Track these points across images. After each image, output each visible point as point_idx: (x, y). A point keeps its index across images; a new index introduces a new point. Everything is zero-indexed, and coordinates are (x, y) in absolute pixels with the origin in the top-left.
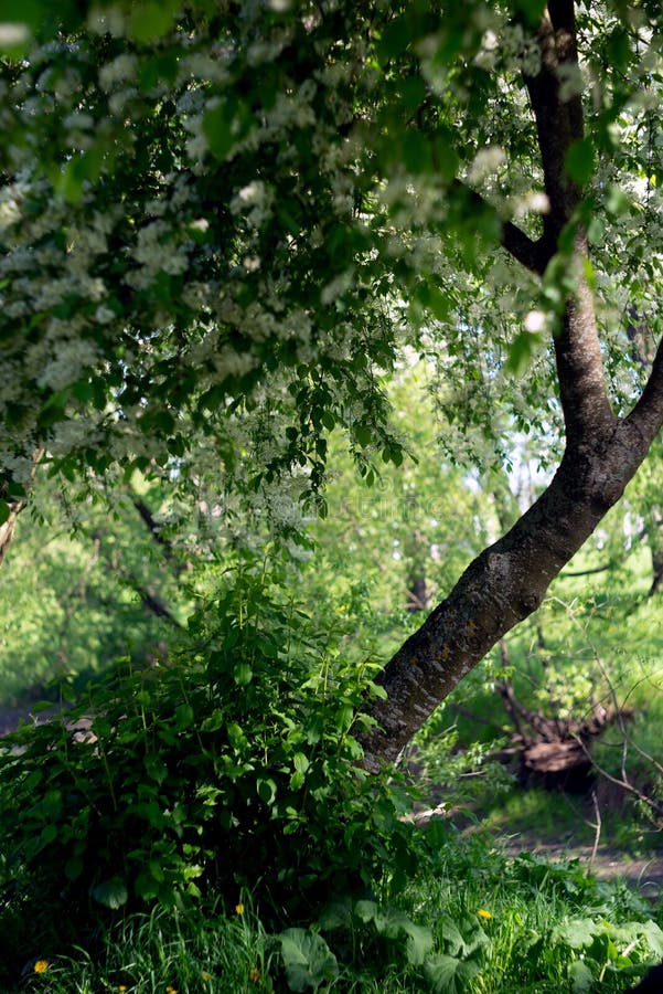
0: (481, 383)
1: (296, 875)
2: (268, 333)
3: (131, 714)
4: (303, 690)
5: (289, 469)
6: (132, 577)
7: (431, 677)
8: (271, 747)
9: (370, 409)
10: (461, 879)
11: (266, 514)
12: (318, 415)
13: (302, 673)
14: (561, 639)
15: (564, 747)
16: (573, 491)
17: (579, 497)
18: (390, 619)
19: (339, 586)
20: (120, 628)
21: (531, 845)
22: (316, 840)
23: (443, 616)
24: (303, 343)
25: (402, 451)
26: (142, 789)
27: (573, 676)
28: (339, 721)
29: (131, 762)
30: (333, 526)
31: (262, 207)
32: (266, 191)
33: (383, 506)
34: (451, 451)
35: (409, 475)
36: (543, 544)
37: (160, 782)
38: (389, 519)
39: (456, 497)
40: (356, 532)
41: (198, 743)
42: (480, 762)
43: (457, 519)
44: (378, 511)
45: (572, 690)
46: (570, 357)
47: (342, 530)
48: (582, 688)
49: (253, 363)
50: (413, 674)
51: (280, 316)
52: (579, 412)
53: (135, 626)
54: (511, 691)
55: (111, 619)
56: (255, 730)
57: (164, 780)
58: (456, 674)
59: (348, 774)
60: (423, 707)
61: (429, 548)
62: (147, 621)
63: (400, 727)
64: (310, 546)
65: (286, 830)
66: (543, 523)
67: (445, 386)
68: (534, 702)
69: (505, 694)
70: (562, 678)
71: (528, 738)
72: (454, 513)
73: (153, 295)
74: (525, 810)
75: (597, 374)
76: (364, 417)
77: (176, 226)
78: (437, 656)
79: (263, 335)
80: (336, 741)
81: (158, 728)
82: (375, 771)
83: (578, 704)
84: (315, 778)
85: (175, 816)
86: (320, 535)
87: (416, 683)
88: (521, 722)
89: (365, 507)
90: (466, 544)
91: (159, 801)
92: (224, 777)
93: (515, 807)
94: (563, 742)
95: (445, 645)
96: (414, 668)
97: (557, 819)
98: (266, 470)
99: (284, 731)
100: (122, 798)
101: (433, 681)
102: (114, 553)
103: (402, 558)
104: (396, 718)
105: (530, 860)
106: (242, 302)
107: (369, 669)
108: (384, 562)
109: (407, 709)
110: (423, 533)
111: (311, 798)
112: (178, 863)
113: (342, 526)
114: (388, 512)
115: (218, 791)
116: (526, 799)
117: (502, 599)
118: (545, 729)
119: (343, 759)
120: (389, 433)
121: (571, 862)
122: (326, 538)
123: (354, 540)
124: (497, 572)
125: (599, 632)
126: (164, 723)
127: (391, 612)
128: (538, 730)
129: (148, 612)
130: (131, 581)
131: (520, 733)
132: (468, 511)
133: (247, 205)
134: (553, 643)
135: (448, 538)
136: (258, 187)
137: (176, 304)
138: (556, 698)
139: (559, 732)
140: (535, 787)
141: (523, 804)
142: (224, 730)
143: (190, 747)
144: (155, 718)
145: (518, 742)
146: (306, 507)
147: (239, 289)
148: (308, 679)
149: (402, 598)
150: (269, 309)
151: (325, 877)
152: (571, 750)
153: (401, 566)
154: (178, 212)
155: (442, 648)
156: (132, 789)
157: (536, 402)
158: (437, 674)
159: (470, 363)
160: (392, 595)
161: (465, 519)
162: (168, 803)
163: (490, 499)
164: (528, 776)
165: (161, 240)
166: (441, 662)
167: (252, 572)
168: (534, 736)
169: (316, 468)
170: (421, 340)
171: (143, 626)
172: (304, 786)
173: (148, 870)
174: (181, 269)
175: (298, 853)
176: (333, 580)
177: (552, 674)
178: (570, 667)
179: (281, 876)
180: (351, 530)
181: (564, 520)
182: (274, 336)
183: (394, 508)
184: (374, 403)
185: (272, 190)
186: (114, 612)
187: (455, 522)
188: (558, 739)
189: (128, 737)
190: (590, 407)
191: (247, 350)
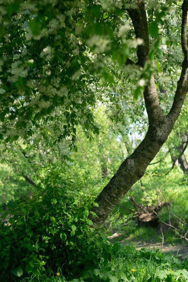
0: (121, 109)
1: (74, 262)
2: (54, 95)
3: (21, 216)
4: (73, 205)
5: (65, 138)
6: (22, 173)
7: (112, 199)
8: (64, 223)
9: (89, 118)
10: (124, 257)
11: (58, 152)
12: (73, 121)
13: (73, 200)
14: (147, 183)
15: (150, 214)
16: (152, 139)
17: (154, 140)
18: (97, 180)
19: (82, 172)
20: (20, 188)
21: (143, 244)
22: (80, 251)
23: (115, 180)
24: (66, 97)
25: (99, 130)
26: (26, 239)
27: (151, 194)
28: (84, 214)
29: (21, 231)
30: (79, 155)
31: (50, 54)
32: (51, 49)
33: (94, 148)
34: (113, 130)
35: (100, 139)
36: (144, 156)
37: (31, 236)
38: (95, 152)
39: (114, 144)
40: (86, 156)
41: (42, 224)
42: (126, 221)
43: (115, 150)
44: (92, 149)
45: (152, 198)
46: (148, 98)
47: (82, 156)
48: (154, 197)
49: (50, 104)
50: (107, 198)
51: (58, 89)
52: (152, 115)
53: (24, 187)
54: (134, 199)
55: (18, 185)
56: (59, 218)
57: (32, 236)
58: (120, 197)
59: (88, 230)
60: (110, 208)
61: (107, 159)
62: (28, 185)
63: (104, 215)
64: (72, 161)
65: (71, 248)
66: (143, 149)
67: (110, 111)
68: (141, 202)
69: (132, 200)
70: (148, 195)
71: (139, 212)
72: (114, 149)
73: (17, 84)
74: (140, 233)
75: (157, 103)
76: (87, 120)
77: (23, 62)
78: (113, 192)
79: (53, 95)
80: (84, 221)
81: (29, 220)
82: (96, 228)
83: (153, 202)
84: (78, 232)
85: (36, 246)
86: (76, 157)
87: (108, 201)
88: (137, 207)
89: (88, 149)
90: (118, 157)
91: (31, 243)
92: (51, 234)
93: (137, 233)
94: (150, 213)
95: (116, 188)
96: (107, 196)
97: (150, 235)
98: (58, 138)
99: (68, 218)
100: (20, 242)
101: (113, 200)
102: (17, 166)
103: (100, 163)
104: (102, 212)
105: (144, 250)
106: (46, 85)
107: (93, 198)
108: (95, 164)
109: (105, 209)
110: (105, 155)
111: (77, 238)
112: (38, 261)
113: (82, 154)
114: (95, 150)
115: (49, 238)
116: (140, 230)
117: (132, 173)
118: (145, 210)
119: (87, 226)
120: (95, 125)
121: (157, 250)
122: (78, 158)
123: (86, 158)
124: (130, 165)
125: (158, 180)
126: (31, 218)
127: (97, 178)
128: (142, 210)
129: (28, 183)
130: (22, 174)
131: (137, 211)
132: (118, 148)
133: (46, 54)
134: (145, 184)
135: (113, 156)
136: (49, 48)
137: (25, 87)
138: (147, 200)
139: (148, 210)
140: (142, 226)
141: (139, 231)
142: (49, 219)
143: (40, 225)
144: (28, 217)
145: (137, 214)
146: (71, 149)
147: (45, 82)
148: (75, 202)
149: (101, 174)
150: (54, 87)
151: (83, 262)
152: (152, 215)
153: (100, 165)
154: (24, 58)
155: (115, 189)
156: (22, 239)
157: (137, 114)
158: (114, 198)
159: (117, 103)
160: (98, 174)
161: (117, 150)
162: (33, 243)
163: (124, 144)
164: (140, 223)
165: (19, 66)
166: (115, 194)
167: (55, 170)
168: (141, 212)
169: (73, 137)
170: (102, 98)
171: (27, 187)
172: (75, 235)
173: (29, 264)
174: (26, 75)
175: (75, 255)
176: (80, 171)
177: (145, 194)
178: (150, 191)
179: (70, 263)
180: (85, 156)
181: (150, 148)
182: (56, 95)
183: (97, 148)
184: (90, 116)
185: (53, 49)
186: (18, 183)
187: (115, 151)
188: (148, 212)
189: (20, 223)
190: (156, 113)
191: (48, 100)
